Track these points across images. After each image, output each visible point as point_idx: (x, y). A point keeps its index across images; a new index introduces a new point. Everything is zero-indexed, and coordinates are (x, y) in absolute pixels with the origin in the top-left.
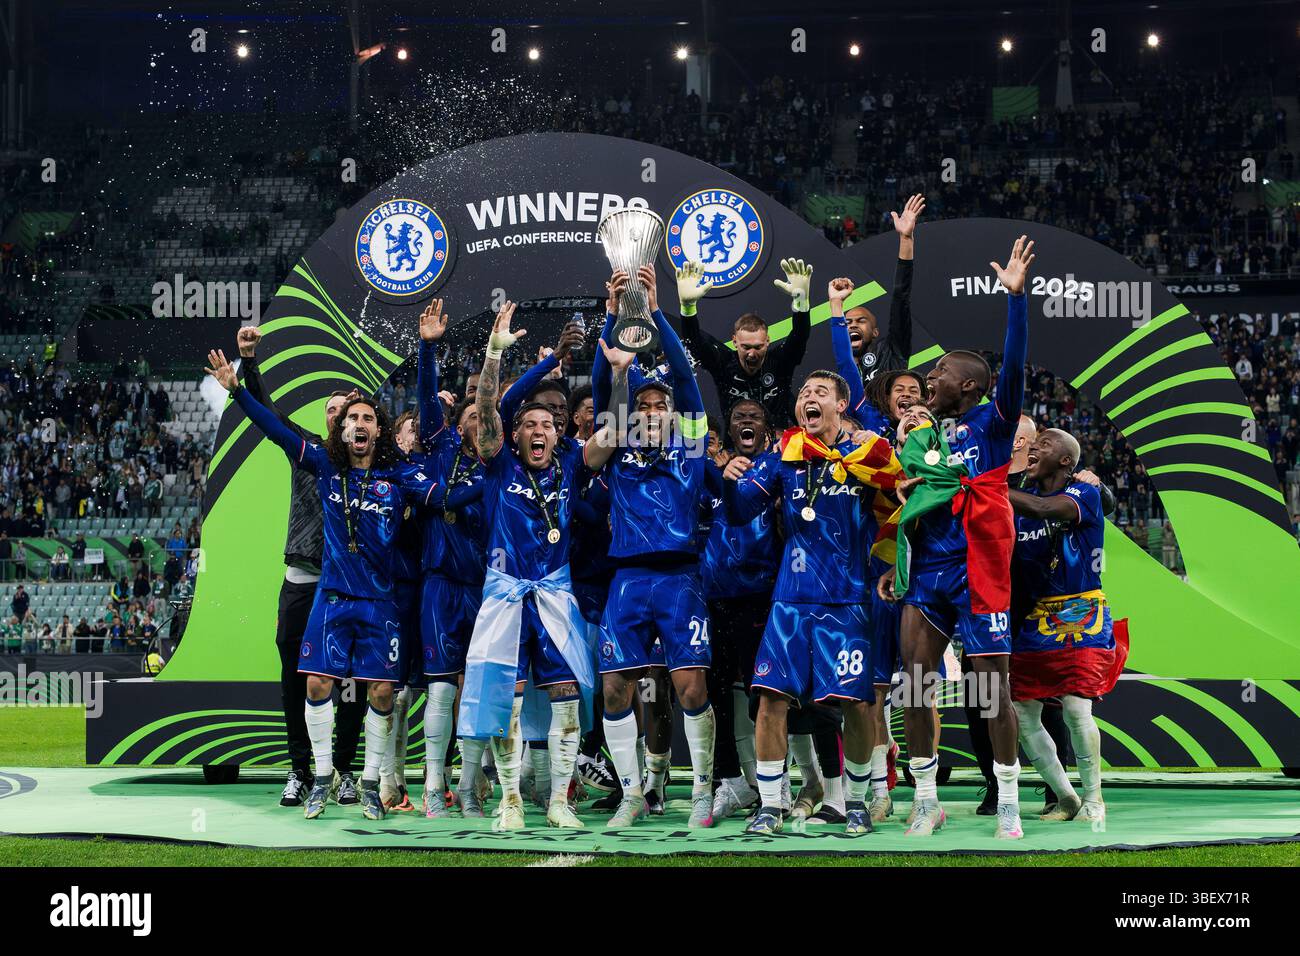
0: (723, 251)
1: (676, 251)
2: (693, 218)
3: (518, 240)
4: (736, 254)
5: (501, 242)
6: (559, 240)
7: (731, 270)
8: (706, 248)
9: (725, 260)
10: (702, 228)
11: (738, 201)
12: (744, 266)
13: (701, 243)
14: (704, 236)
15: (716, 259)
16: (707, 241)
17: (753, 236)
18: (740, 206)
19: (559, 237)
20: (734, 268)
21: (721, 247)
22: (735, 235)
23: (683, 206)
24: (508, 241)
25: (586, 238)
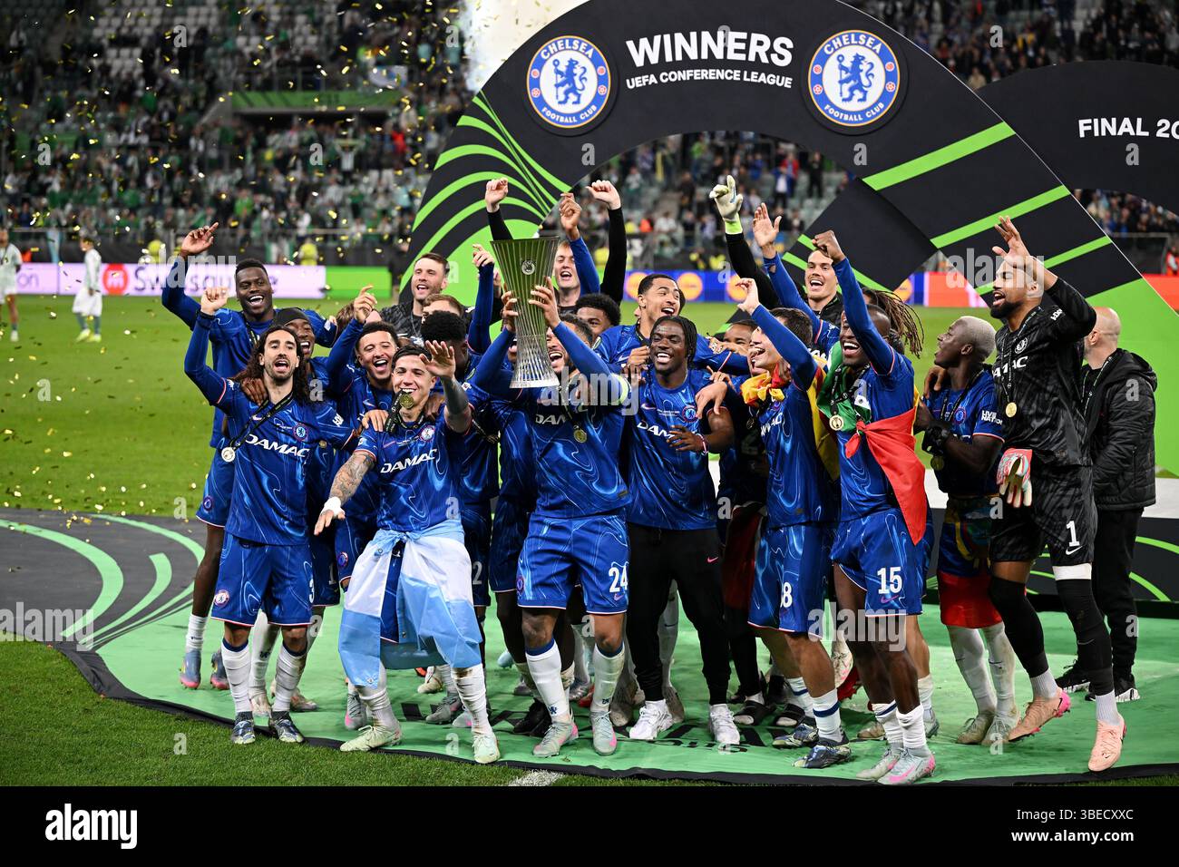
1: (818, 90)
3: (673, 76)
4: (874, 94)
5: (658, 78)
6: (711, 78)
8: (846, 87)
9: (864, 99)
11: (876, 42)
12: (881, 105)
13: (841, 82)
14: (845, 76)
16: (847, 81)
17: (889, 77)
18: (878, 48)
19: (711, 74)
20: (872, 107)
21: (859, 86)
22: (873, 75)
23: (825, 46)
24: (664, 77)
25: (736, 75)
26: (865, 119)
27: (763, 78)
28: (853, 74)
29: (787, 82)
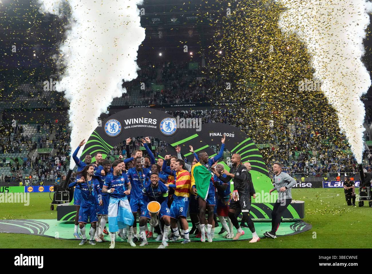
4: (172, 129)
7: (171, 132)
8: (167, 128)
9: (170, 130)
13: (166, 127)
14: (167, 126)
17: (175, 126)
19: (141, 126)
21: (169, 128)
22: (172, 126)
25: (146, 126)
26: (171, 134)
27: (151, 126)
29: (156, 127)
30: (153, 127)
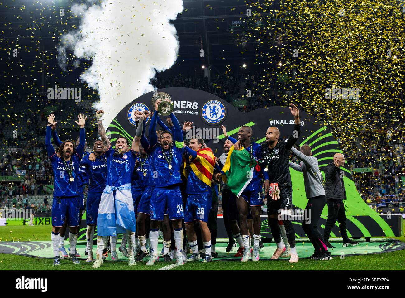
0: (216, 115)
1: (204, 115)
2: (209, 106)
4: (219, 116)
7: (218, 119)
8: (212, 114)
9: (216, 117)
10: (211, 109)
11: (219, 103)
12: (221, 118)
13: (210, 113)
14: (211, 111)
15: (214, 117)
17: (223, 111)
18: (220, 104)
20: (219, 119)
21: (215, 114)
22: (219, 111)
23: (206, 104)
25: (183, 112)
26: (217, 122)
27: (190, 112)
28: (214, 111)
29: (196, 113)
30: (192, 113)
